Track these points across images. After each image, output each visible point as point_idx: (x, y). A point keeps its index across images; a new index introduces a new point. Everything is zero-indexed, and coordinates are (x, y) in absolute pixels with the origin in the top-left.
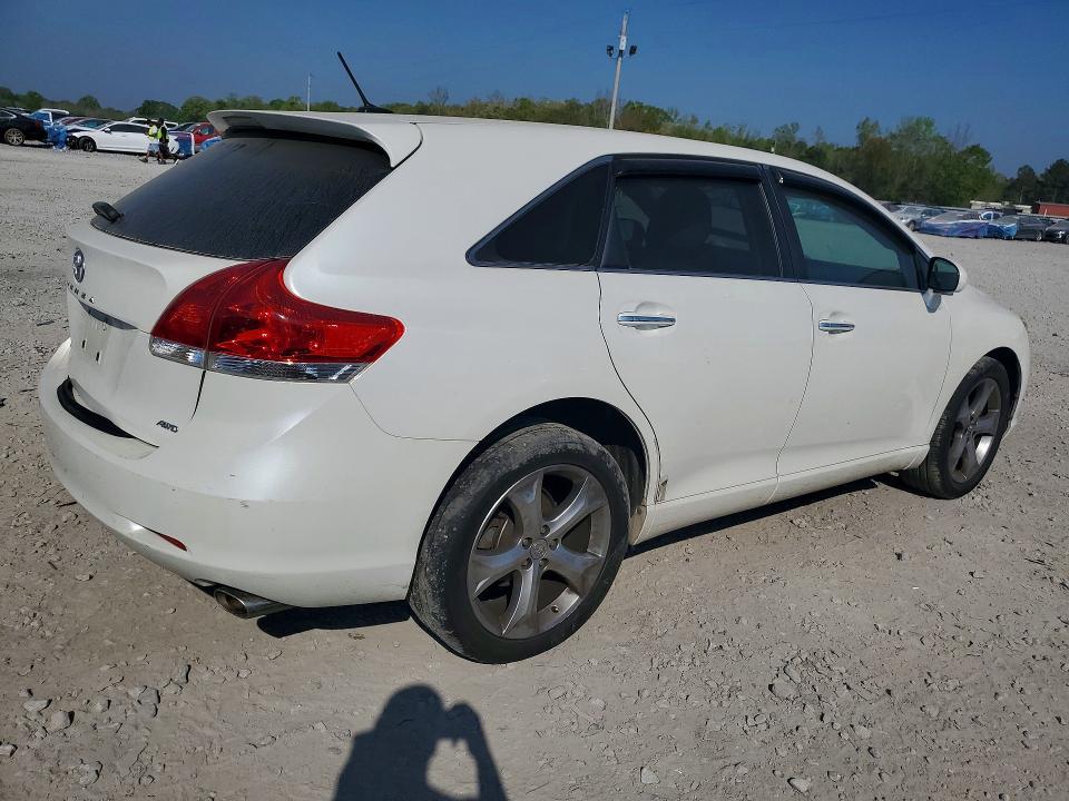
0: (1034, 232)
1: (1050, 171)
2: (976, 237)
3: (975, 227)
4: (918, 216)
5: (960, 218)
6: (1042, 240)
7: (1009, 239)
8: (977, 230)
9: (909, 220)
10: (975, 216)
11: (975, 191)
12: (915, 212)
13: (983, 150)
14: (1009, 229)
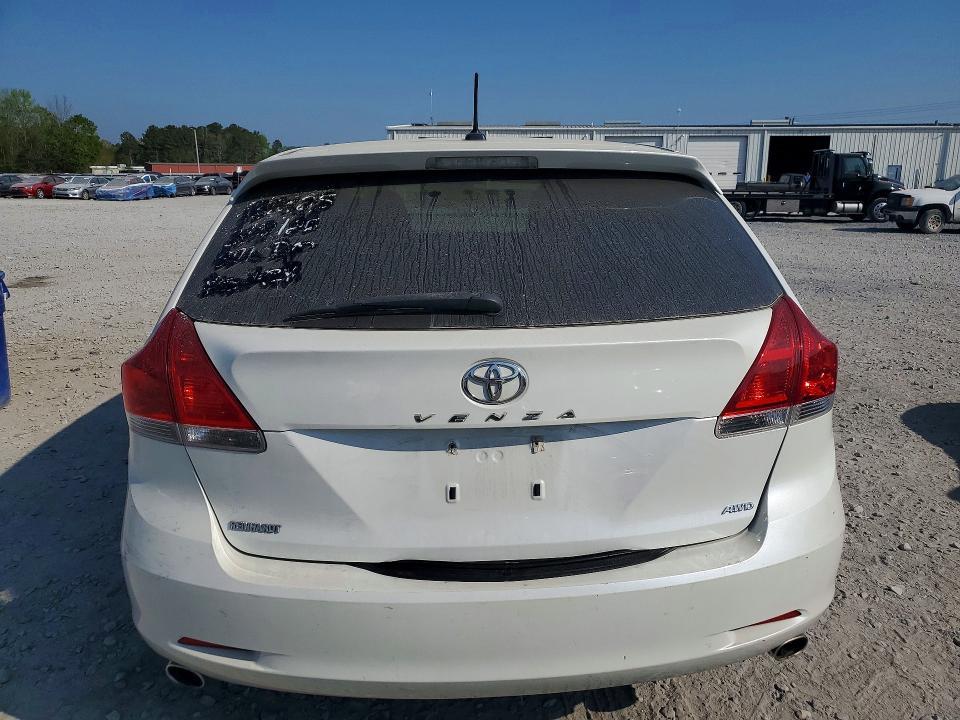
0: (189, 188)
1: (146, 136)
2: (147, 198)
3: (145, 189)
4: (88, 185)
5: (128, 183)
6: (196, 194)
7: (172, 196)
8: (146, 192)
9: (81, 190)
10: (139, 180)
11: (92, 157)
12: (85, 182)
13: (86, 120)
14: (170, 188)
